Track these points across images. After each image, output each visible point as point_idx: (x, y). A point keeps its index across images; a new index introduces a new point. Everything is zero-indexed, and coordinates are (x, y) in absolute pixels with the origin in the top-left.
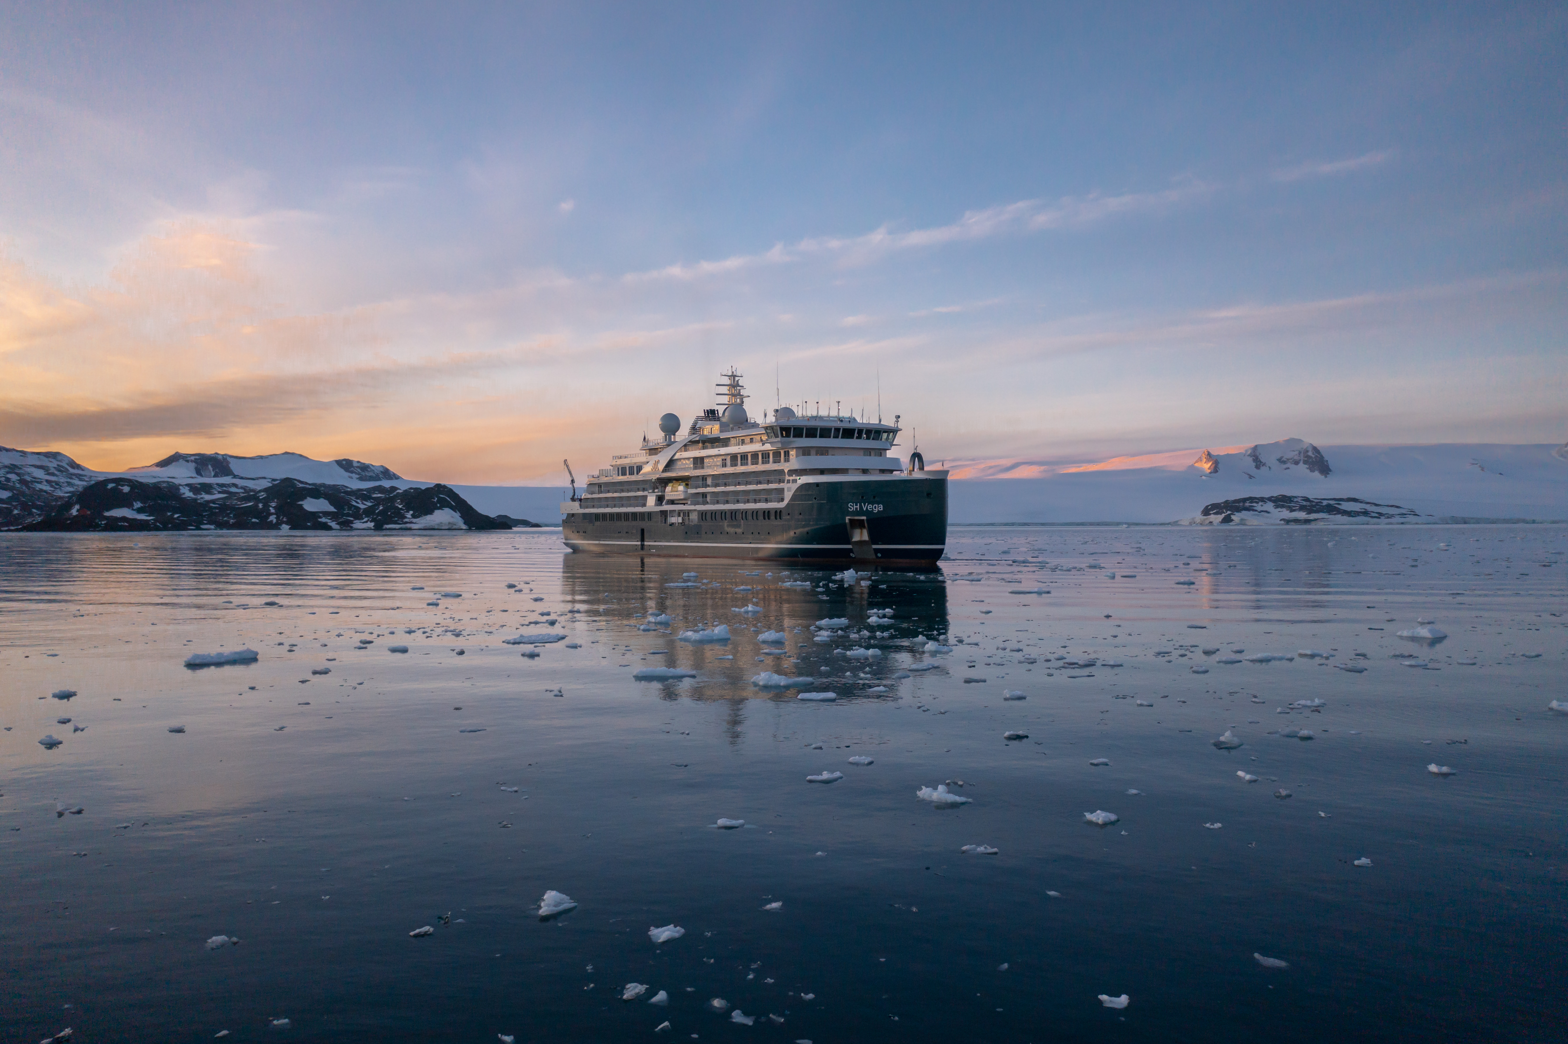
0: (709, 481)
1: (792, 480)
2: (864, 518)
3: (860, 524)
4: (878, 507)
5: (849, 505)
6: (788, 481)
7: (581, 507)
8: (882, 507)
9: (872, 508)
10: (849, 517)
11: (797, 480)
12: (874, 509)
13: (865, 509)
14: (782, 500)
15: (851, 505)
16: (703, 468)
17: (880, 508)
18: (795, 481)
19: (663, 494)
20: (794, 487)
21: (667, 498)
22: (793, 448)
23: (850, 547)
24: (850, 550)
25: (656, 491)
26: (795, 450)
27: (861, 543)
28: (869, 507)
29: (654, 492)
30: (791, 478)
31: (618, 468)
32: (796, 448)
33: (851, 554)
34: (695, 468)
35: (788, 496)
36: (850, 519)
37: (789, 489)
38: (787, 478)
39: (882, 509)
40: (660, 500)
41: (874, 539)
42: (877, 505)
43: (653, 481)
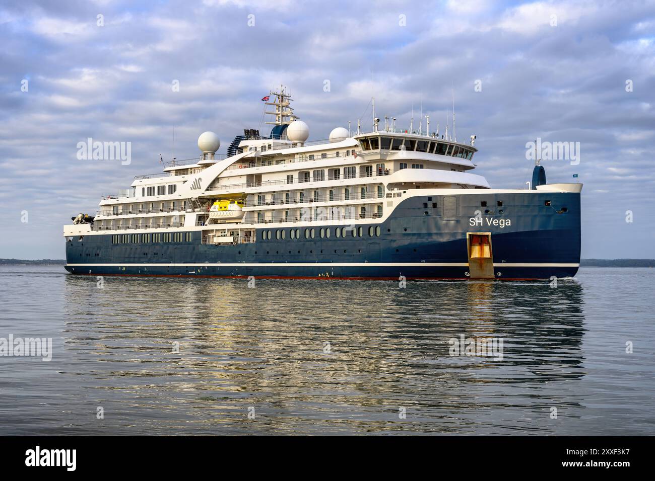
0: (269, 199)
1: (394, 194)
2: (489, 234)
3: (480, 240)
4: (505, 222)
5: (470, 220)
6: (389, 196)
7: (92, 229)
8: (510, 222)
9: (499, 223)
10: (470, 233)
11: (401, 193)
12: (500, 224)
13: (489, 225)
14: (379, 215)
15: (472, 220)
16: (259, 185)
17: (508, 224)
18: (399, 195)
19: (207, 213)
20: (397, 201)
21: (210, 217)
22: (390, 161)
23: (467, 265)
24: (467, 269)
25: (196, 210)
26: (393, 163)
27: (481, 261)
28: (494, 222)
29: (194, 211)
30: (392, 192)
31: (143, 189)
32: (395, 161)
33: (466, 273)
34: (249, 186)
35: (387, 212)
36: (470, 235)
37: (390, 204)
38: (387, 191)
39: (510, 224)
40: (201, 219)
41: (496, 257)
42: (504, 220)
43: (193, 200)
